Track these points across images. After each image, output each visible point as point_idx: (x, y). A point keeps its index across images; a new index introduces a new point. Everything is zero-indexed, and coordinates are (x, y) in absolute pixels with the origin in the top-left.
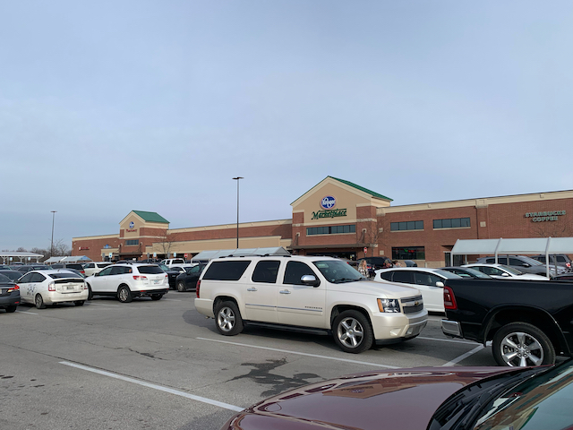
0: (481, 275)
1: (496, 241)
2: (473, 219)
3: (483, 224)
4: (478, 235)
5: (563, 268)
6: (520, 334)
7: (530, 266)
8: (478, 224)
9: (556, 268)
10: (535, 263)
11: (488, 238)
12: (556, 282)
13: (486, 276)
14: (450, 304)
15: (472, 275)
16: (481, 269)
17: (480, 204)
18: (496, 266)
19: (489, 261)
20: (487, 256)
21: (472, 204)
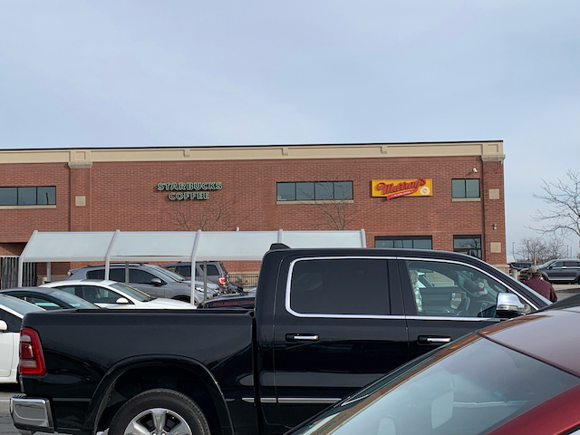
0: (79, 303)
1: (109, 235)
2: (62, 191)
3: (80, 201)
4: (70, 222)
5: (215, 286)
6: (158, 412)
7: (163, 283)
8: (71, 200)
9: (205, 287)
10: (170, 277)
11: (87, 229)
12: (208, 312)
13: (87, 305)
14: (32, 364)
15: (62, 304)
16: (79, 291)
17: (77, 159)
18: (106, 283)
19: (92, 276)
20: (88, 265)
21: (61, 158)
